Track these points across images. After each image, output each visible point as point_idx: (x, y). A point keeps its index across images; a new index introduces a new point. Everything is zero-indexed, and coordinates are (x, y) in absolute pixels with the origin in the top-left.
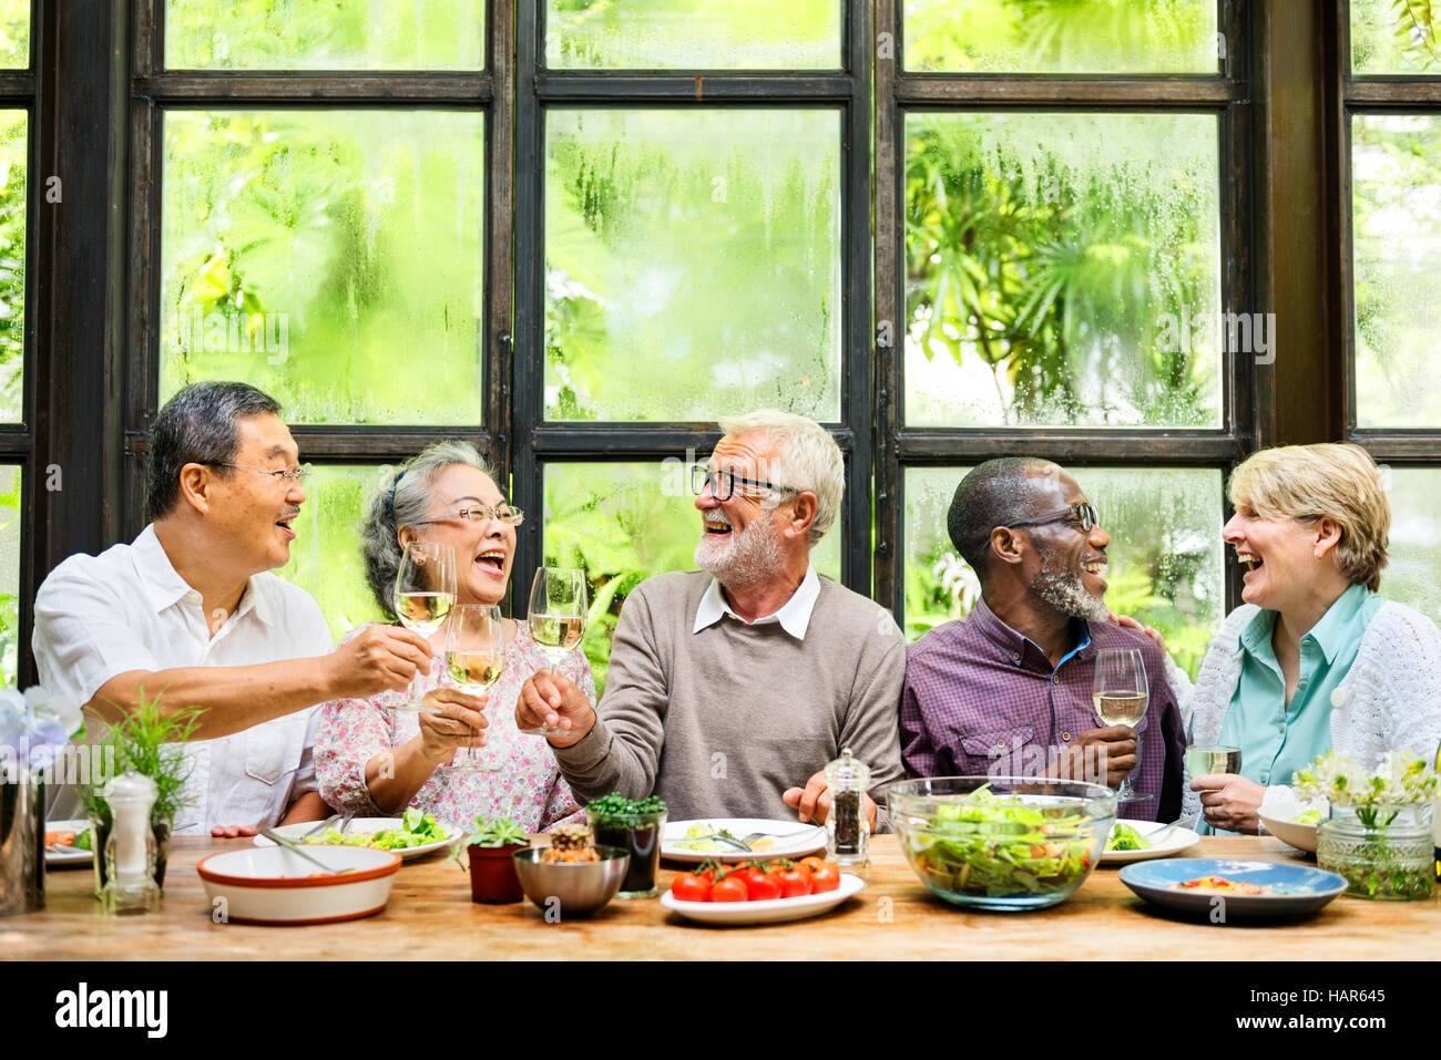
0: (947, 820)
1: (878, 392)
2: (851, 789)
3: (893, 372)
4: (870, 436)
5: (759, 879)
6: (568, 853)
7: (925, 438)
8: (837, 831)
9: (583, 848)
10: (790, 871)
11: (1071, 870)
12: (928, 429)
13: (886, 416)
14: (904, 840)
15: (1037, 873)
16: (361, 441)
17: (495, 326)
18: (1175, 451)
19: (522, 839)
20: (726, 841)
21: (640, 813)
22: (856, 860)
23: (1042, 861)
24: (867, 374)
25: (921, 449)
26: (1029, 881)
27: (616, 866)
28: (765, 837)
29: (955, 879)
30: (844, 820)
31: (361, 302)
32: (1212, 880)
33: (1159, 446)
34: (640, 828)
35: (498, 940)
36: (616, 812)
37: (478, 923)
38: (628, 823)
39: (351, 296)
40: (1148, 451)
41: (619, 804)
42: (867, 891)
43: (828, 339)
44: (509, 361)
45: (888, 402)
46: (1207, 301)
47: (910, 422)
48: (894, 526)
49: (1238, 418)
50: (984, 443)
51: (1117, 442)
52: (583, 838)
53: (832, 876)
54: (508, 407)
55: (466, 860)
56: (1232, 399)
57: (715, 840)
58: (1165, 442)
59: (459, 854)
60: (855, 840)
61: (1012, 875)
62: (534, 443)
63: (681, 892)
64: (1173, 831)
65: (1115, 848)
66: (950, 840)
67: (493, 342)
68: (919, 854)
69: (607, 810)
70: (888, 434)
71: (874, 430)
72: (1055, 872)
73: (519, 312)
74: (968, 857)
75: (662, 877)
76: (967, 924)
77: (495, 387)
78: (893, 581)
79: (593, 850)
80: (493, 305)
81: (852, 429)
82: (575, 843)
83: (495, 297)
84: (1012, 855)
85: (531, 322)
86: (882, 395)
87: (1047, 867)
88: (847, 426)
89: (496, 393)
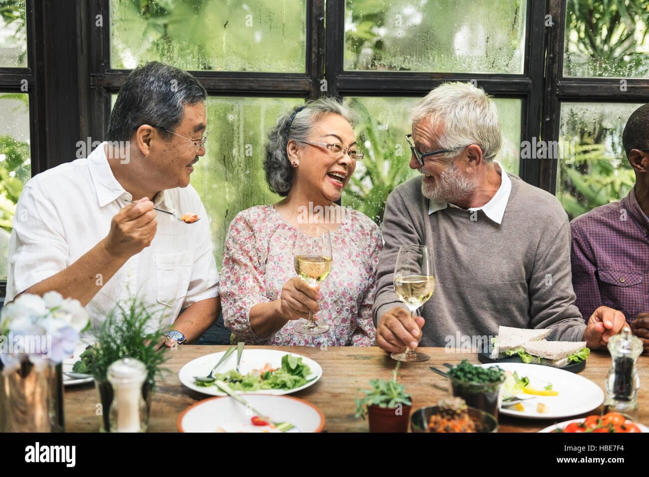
3: (558, 43)
4: (541, 83)
7: (575, 85)
12: (577, 79)
13: (552, 70)
16: (234, 82)
17: (316, 11)
25: (572, 91)
43: (518, 22)
45: (554, 63)
47: (565, 75)
48: (553, 138)
50: (610, 88)
54: (322, 62)
62: (338, 84)
67: (313, 21)
70: (553, 82)
71: (544, 80)
73: (329, 2)
77: (314, 49)
81: (530, 78)
85: (337, 9)
86: (550, 57)
88: (527, 76)
89: (315, 53)
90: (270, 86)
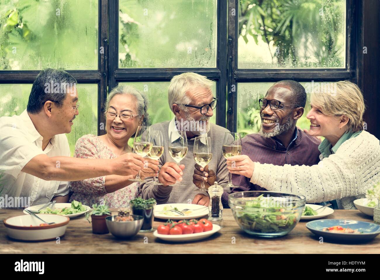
0: (248, 207)
1: (229, 57)
2: (217, 195)
3: (234, 50)
4: (226, 72)
5: (186, 227)
6: (124, 218)
7: (245, 73)
8: (212, 209)
9: (128, 216)
10: (196, 224)
11: (290, 224)
12: (245, 70)
13: (231, 65)
14: (234, 213)
15: (278, 225)
17: (102, 36)
18: (329, 76)
19: (109, 213)
20: (176, 212)
21: (147, 204)
22: (218, 219)
23: (280, 221)
24: (225, 51)
25: (243, 76)
26: (275, 228)
27: (139, 222)
28: (189, 210)
29: (251, 227)
30: (214, 206)
31: (59, 29)
32: (337, 227)
33: (323, 74)
34: (147, 209)
35: (100, 247)
36: (139, 203)
37: (94, 241)
38: (143, 207)
39: (55, 26)
40: (320, 76)
41: (140, 201)
42: (222, 230)
43: (213, 39)
44: (107, 48)
45: (232, 61)
46: (341, 24)
47: (239, 67)
48: (234, 103)
49: (351, 65)
50: (264, 74)
51: (309, 73)
52: (128, 213)
53: (210, 225)
54: (107, 64)
55: (90, 219)
56: (349, 58)
57: (172, 211)
58: (325, 73)
59: (88, 218)
60: (218, 213)
61: (270, 226)
62: (115, 76)
63: (160, 231)
64: (325, 208)
65: (305, 215)
66: (250, 214)
67: (102, 42)
68: (239, 218)
69: (136, 203)
70: (232, 71)
71: (227, 70)
72: (284, 225)
73: (110, 31)
74: (255, 220)
75: (154, 224)
76: (255, 242)
77: (102, 57)
78: (233, 122)
79: (131, 217)
80: (102, 29)
81: (220, 70)
82: (126, 214)
83: (102, 26)
84: (270, 219)
85: (114, 35)
86: (230, 58)
87: (282, 223)
88: (218, 69)
89: (102, 59)
90: (78, 78)
